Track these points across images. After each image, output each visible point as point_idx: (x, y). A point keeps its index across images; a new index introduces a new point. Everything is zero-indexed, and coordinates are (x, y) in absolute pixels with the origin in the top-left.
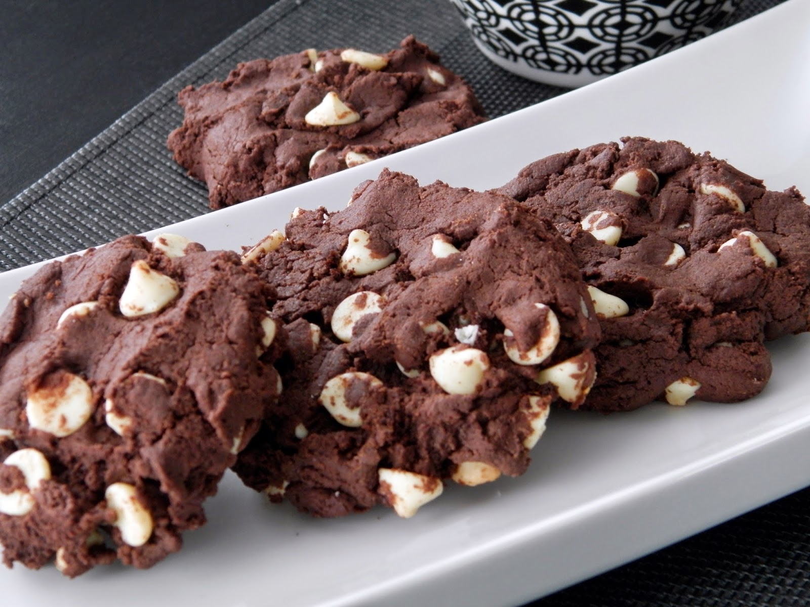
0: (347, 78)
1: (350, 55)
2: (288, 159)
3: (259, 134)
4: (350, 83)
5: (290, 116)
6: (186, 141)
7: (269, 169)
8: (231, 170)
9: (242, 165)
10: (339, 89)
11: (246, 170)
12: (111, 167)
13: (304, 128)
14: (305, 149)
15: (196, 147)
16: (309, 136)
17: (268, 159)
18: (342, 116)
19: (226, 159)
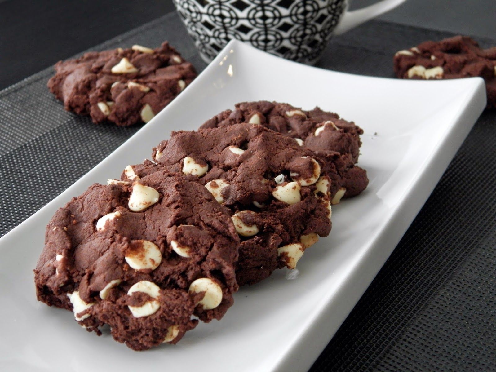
0: (133, 55)
1: (136, 47)
2: (101, 84)
3: (89, 75)
4: (135, 57)
5: (105, 69)
6: (56, 82)
7: (93, 89)
8: (75, 90)
9: (80, 87)
10: (129, 59)
11: (82, 90)
12: (20, 96)
13: (111, 74)
14: (110, 82)
15: (60, 85)
16: (113, 77)
17: (92, 85)
18: (129, 68)
19: (72, 86)
